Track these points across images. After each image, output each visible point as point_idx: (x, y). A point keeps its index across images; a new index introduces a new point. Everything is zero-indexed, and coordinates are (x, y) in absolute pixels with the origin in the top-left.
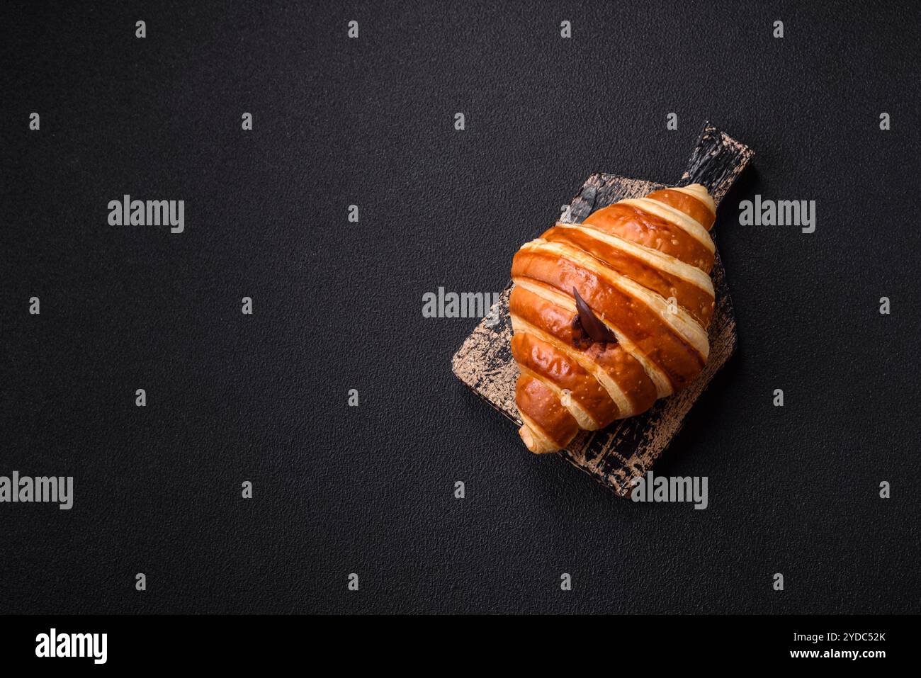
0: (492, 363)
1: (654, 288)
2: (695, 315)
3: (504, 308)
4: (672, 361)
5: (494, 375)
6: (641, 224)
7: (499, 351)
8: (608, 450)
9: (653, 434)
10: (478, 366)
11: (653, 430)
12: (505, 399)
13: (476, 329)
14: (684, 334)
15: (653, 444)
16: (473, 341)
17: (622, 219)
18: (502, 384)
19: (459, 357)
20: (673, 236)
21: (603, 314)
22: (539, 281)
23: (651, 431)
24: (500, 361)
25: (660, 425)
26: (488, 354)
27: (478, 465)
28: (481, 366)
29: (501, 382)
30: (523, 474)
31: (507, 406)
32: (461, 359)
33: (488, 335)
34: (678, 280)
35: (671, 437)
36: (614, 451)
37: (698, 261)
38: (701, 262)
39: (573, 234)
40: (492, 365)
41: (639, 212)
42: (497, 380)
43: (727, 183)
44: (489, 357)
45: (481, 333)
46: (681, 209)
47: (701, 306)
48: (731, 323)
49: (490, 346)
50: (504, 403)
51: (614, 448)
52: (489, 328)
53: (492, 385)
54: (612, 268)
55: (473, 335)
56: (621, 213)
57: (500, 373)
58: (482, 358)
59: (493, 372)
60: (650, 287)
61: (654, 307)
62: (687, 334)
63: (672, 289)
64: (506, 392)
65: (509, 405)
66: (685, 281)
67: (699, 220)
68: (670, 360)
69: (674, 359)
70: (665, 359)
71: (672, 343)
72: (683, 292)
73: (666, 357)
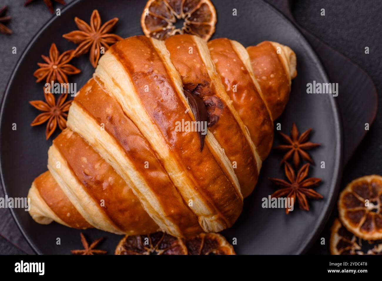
1: (126, 119)
2: (99, 85)
4: (141, 50)
14: (119, 68)
17: (122, 207)
20: (83, 166)
21: (186, 112)
37: (71, 136)
38: (69, 136)
47: (90, 91)
56: (120, 214)
60: (130, 121)
63: (110, 112)
66: (94, 118)
68: (143, 51)
69: (139, 50)
70: (147, 53)
71: (134, 63)
72: (100, 108)
73: (145, 54)
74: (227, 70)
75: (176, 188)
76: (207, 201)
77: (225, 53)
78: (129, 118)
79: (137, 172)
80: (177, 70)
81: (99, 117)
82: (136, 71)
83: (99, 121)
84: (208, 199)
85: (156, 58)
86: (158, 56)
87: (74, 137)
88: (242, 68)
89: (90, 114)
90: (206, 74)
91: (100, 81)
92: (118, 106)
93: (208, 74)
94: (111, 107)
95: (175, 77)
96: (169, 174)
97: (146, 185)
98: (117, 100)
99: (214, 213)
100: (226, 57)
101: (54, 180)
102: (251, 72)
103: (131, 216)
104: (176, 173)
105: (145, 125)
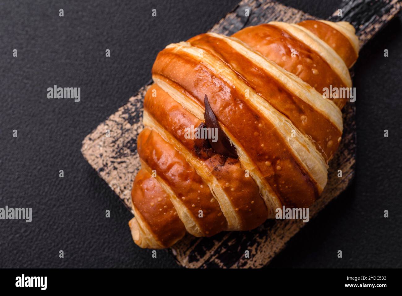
0: (119, 152)
1: (285, 112)
2: (320, 147)
3: (142, 102)
4: (289, 188)
5: (119, 163)
6: (286, 47)
7: (129, 142)
8: (212, 256)
9: (256, 250)
10: (106, 152)
11: (258, 246)
12: (125, 188)
13: (112, 117)
14: (306, 164)
15: (254, 259)
16: (106, 127)
17: (268, 38)
18: (124, 174)
19: (90, 139)
20: (315, 65)
21: (230, 128)
22: (174, 82)
23: (255, 246)
24: (127, 151)
25: (265, 242)
26: (118, 143)
27: (90, 243)
28: (109, 152)
29: (124, 171)
30: (129, 259)
31: (125, 195)
32: (91, 142)
33: (122, 124)
34: (311, 109)
35: (273, 256)
36: (217, 258)
39: (218, 43)
40: (120, 154)
41: (286, 36)
42: (121, 168)
43: (374, 29)
44: (118, 145)
45: (116, 122)
46: (327, 41)
47: (327, 139)
48: (351, 160)
49: (122, 135)
50: (122, 191)
51: (217, 255)
52: (124, 118)
53: (115, 173)
54: (248, 84)
55: (107, 122)
56: (268, 33)
57: (124, 162)
58: (112, 145)
59: (119, 160)
60: (281, 110)
61: (282, 132)
62: (308, 164)
63: (303, 117)
64: (127, 182)
65: (126, 195)
66: (317, 112)
67: (343, 55)
68: (287, 187)
69: (290, 186)
70: (282, 184)
71: (292, 170)
72: (314, 122)
73: (283, 182)
75: (220, 60)
76: (187, 56)
78: (282, 113)
79: (261, 67)
81: (312, 113)
82: (289, 161)
84: (187, 58)
85: (272, 181)
86: (270, 185)
88: (184, 198)
89: (321, 115)
91: (320, 152)
92: (297, 124)
93: (218, 180)
94: (304, 123)
96: (229, 70)
97: (250, 59)
98: (300, 130)
101: (339, 54)
104: (224, 71)
105: (265, 107)
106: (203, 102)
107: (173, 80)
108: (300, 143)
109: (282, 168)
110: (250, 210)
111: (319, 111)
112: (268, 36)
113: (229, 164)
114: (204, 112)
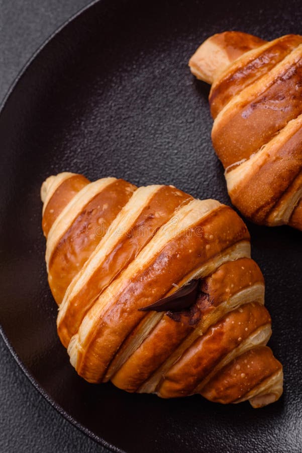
2: (184, 202)
4: (229, 230)
14: (204, 213)
17: (69, 256)
21: (173, 284)
37: (127, 191)
38: (128, 189)
39: (76, 305)
41: (66, 238)
47: (176, 195)
54: (125, 267)
62: (205, 211)
63: (157, 215)
67: (82, 185)
68: (228, 232)
69: (228, 228)
70: (226, 236)
71: (212, 225)
72: (160, 206)
73: (225, 234)
74: (233, 322)
75: (98, 299)
76: (92, 333)
77: (251, 318)
78: (155, 233)
79: (105, 257)
80: (217, 269)
81: (151, 208)
82: (204, 227)
83: (147, 208)
84: (95, 333)
85: (224, 246)
86: (227, 248)
87: (127, 193)
88: (240, 339)
89: (152, 200)
90: (221, 300)
91: (189, 202)
92: (165, 221)
93: (222, 302)
94: (163, 215)
95: (208, 267)
96: (109, 287)
97: (95, 270)
98: (171, 218)
99: (84, 346)
100: (248, 320)
101: (81, 188)
102: (239, 349)
103: (63, 269)
104: (111, 293)
105: (150, 249)
106: (145, 313)
107: (118, 348)
108: (184, 218)
109: (211, 234)
110: (250, 272)
111: (148, 202)
112: (66, 256)
113: (206, 290)
114: (155, 312)
